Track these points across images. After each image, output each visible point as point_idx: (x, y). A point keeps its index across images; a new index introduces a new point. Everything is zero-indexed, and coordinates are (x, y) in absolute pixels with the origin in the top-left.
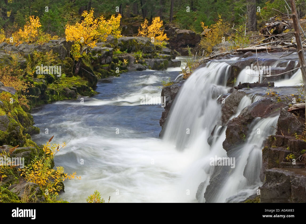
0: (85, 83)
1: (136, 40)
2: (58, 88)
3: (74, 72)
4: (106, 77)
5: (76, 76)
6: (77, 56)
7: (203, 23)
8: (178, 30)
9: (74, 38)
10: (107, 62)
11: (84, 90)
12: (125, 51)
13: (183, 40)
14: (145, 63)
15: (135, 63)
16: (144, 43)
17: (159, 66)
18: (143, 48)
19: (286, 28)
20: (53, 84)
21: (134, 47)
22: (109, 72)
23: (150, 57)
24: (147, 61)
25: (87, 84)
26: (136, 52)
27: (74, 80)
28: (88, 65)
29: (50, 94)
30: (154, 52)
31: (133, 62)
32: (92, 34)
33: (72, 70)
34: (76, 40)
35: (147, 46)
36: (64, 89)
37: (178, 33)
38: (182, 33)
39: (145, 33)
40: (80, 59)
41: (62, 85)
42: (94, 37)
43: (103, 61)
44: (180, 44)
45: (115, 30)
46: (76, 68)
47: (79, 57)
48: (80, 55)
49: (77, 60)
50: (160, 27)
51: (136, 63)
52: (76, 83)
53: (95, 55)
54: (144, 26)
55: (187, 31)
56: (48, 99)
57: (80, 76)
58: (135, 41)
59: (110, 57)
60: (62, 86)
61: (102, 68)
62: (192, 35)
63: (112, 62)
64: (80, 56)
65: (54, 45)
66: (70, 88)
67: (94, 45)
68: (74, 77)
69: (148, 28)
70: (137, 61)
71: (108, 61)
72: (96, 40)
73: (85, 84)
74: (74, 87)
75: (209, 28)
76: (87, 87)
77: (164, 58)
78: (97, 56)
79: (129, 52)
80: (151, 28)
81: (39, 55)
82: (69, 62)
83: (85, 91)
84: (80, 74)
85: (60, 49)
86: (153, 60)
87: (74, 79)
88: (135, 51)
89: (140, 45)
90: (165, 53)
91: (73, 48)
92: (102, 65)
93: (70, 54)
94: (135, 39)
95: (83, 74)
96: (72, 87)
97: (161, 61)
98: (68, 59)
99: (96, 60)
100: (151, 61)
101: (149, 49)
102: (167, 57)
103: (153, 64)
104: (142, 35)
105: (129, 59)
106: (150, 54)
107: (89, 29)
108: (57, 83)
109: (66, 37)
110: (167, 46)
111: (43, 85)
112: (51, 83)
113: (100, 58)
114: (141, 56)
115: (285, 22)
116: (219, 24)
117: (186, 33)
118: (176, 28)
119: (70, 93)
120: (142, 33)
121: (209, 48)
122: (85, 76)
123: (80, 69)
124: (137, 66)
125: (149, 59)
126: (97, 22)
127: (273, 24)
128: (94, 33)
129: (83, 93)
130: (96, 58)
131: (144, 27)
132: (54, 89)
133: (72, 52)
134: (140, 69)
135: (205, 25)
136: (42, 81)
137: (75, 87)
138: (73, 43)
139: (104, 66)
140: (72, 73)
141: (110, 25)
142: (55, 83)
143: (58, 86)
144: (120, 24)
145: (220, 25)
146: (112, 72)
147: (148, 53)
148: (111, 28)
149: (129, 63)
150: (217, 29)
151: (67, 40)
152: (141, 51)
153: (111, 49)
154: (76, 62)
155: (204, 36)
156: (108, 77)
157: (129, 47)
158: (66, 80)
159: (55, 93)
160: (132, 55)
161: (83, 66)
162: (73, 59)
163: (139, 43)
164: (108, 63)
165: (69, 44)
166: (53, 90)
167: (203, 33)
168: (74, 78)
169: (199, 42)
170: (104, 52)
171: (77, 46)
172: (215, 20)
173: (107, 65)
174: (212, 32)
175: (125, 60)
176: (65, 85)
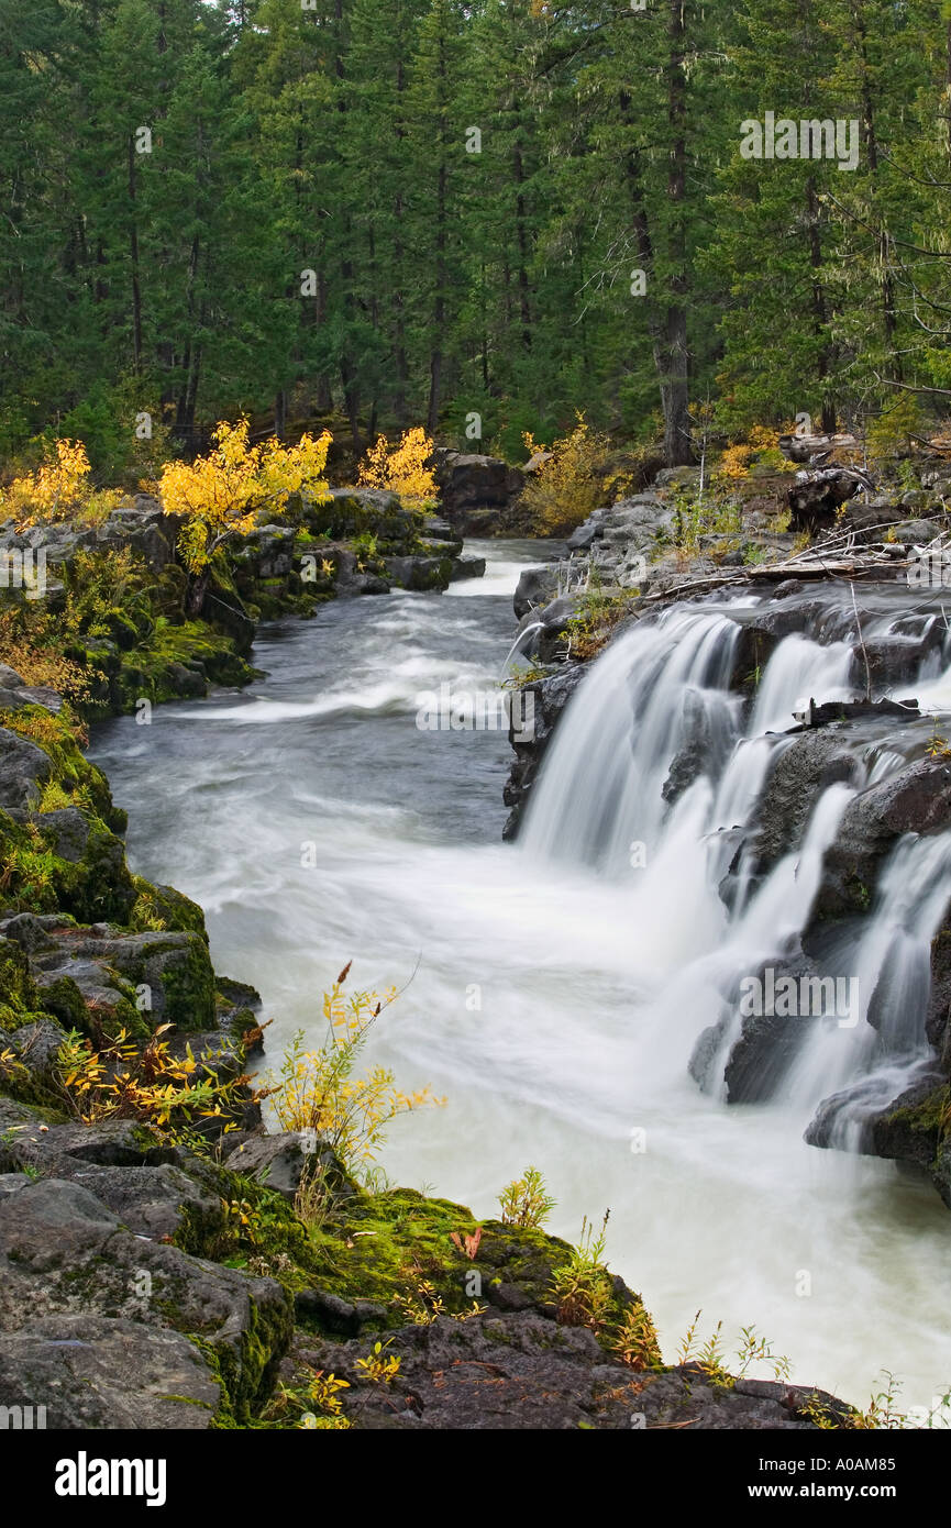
0: (226, 645)
1: (357, 501)
2: (149, 664)
3: (187, 608)
4: (274, 616)
5: (192, 620)
6: (198, 558)
7: (529, 437)
8: (454, 455)
9: (187, 503)
10: (276, 571)
11: (222, 667)
12: (323, 532)
13: (470, 486)
14: (385, 569)
15: (356, 570)
16: (381, 510)
17: (426, 579)
18: (377, 524)
19: (859, 487)
20: (133, 652)
21: (352, 521)
22: (283, 603)
23: (400, 553)
24: (390, 563)
25: (230, 649)
26: (357, 536)
27: (192, 637)
28: (228, 587)
29: (128, 685)
30: (409, 536)
31: (349, 569)
32: (243, 492)
33: (183, 604)
34: (192, 510)
35: (389, 517)
36: (169, 669)
37: (454, 464)
38: (468, 466)
39: (379, 476)
40: (206, 567)
41: (163, 654)
42: (250, 500)
43: (265, 569)
44: (461, 498)
45: (312, 478)
46: (193, 598)
47: (203, 562)
48: (205, 557)
49: (198, 572)
50: (424, 457)
51: (359, 571)
52: (200, 647)
53: (242, 550)
54: (378, 456)
55: (483, 460)
56: (125, 702)
57: (204, 620)
58: (353, 502)
59: (285, 556)
60: (163, 659)
61: (261, 590)
62: (498, 471)
63: (292, 572)
64: (205, 560)
65: (131, 529)
66: (185, 664)
67: (247, 526)
68: (188, 625)
69: (390, 461)
70: (361, 566)
71: (279, 567)
72: (254, 509)
73: (225, 649)
74: (194, 658)
75: (547, 450)
76: (232, 658)
77: (435, 551)
78: (246, 553)
79: (336, 536)
80: (398, 461)
81: (92, 566)
82: (175, 577)
83: (226, 671)
84: (204, 614)
85: (150, 540)
86: (408, 561)
87: (191, 632)
88: (354, 533)
89: (369, 514)
90: (435, 534)
91: (187, 534)
92: (261, 582)
93: (177, 554)
94: (351, 496)
95: (213, 614)
96: (190, 661)
97: (433, 565)
98: (169, 571)
99: (243, 566)
100: (401, 562)
101: (396, 527)
102: (444, 548)
103: (409, 571)
104: (370, 482)
105: (337, 558)
106: (398, 544)
107: (232, 476)
108: (147, 650)
109: (165, 501)
110: (437, 511)
111: (109, 659)
112: (129, 649)
113: (256, 562)
114: (372, 548)
115: (856, 470)
116: (578, 437)
117: (478, 466)
118: (449, 451)
119: (187, 680)
120: (369, 476)
121: (548, 510)
122: (221, 621)
123: (206, 598)
124: (363, 580)
125: (395, 559)
126: (260, 457)
127: (822, 475)
128: (248, 489)
129: (220, 675)
130: (244, 559)
131: (376, 458)
132: (138, 668)
133: (182, 547)
134: (370, 590)
135: (536, 443)
136: (104, 646)
137: (199, 660)
138: (185, 519)
139: (268, 582)
140: (181, 611)
141: (298, 464)
142: (142, 649)
143: (148, 657)
144: (327, 462)
145: (582, 441)
146: (292, 602)
147: (393, 539)
148: (300, 473)
149: (338, 570)
150: (569, 454)
151: (167, 512)
152: (373, 535)
153: (286, 531)
154: (193, 577)
155: (532, 474)
156: (280, 617)
157: (336, 520)
158: (169, 638)
159: (142, 681)
160: (347, 547)
161: (215, 589)
162: (185, 569)
163: (364, 509)
164: (279, 576)
165: (174, 525)
166: (137, 672)
167: (529, 466)
168: (192, 627)
169: (517, 492)
170: (270, 540)
171: (198, 528)
172: (565, 427)
173: (278, 581)
174: (556, 462)
175: (325, 562)
176: (170, 653)
